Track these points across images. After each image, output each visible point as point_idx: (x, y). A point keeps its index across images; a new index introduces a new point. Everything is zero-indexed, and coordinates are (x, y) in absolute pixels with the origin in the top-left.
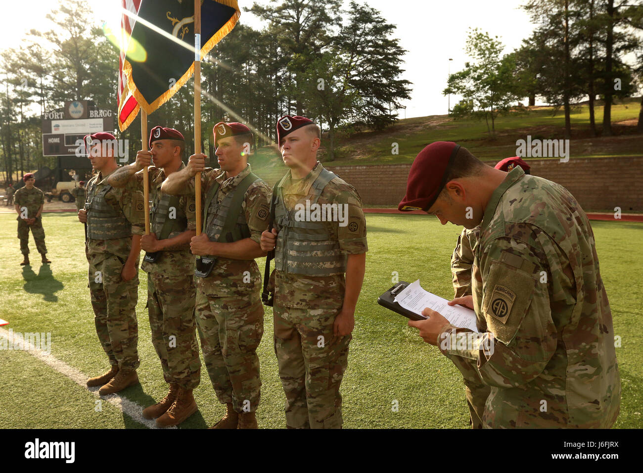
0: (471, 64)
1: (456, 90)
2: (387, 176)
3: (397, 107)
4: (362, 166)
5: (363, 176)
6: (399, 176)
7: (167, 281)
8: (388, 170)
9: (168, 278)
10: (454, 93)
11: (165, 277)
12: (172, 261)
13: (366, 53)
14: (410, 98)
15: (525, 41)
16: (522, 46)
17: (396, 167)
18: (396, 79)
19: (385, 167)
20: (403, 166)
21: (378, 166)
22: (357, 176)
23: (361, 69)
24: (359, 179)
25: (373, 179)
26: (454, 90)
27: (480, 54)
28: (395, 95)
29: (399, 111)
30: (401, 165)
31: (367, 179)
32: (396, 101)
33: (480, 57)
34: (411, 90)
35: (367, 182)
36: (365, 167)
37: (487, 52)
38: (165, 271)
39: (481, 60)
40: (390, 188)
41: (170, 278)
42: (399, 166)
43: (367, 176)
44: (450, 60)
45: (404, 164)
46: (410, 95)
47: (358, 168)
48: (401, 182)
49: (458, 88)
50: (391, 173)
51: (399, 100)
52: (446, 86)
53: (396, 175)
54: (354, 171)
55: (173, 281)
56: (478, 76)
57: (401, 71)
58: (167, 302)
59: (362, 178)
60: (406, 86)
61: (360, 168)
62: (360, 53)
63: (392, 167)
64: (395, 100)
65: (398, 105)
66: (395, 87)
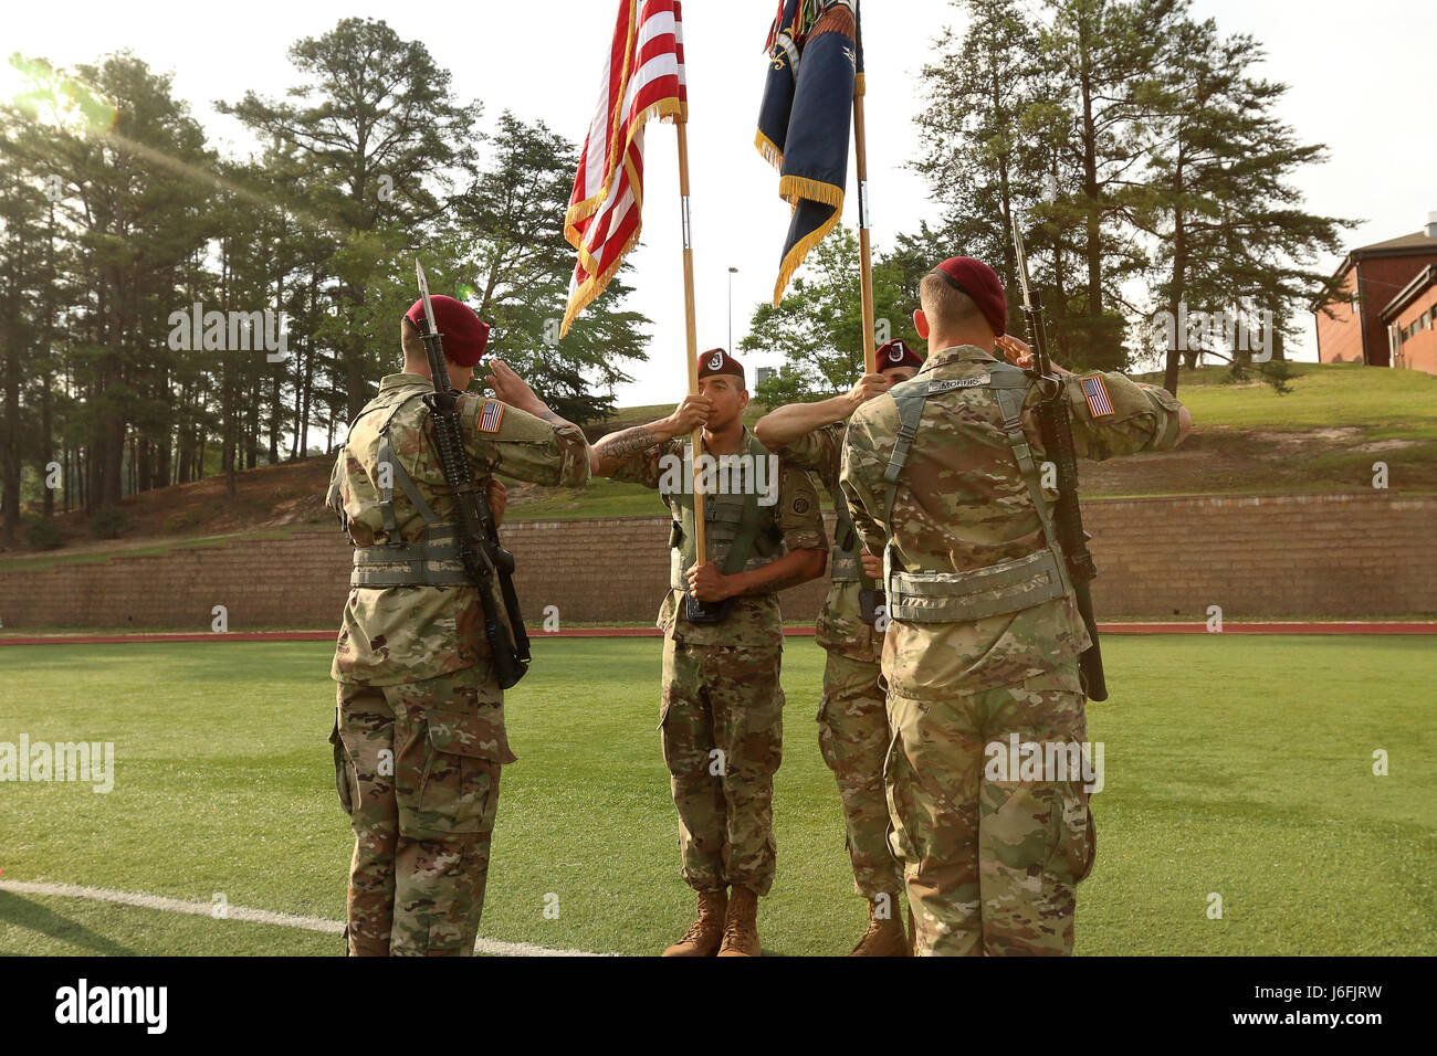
0: (806, 283)
1: (771, 341)
2: (617, 546)
3: (612, 378)
4: (548, 521)
5: (549, 548)
6: (647, 546)
7: (744, 657)
8: (618, 531)
9: (745, 652)
10: (766, 347)
11: (741, 649)
12: (755, 616)
13: (537, 240)
14: (644, 357)
15: (902, 239)
16: (897, 249)
17: (638, 523)
18: (612, 309)
19: (610, 524)
20: (655, 522)
21: (591, 521)
22: (534, 548)
23: (522, 279)
24: (540, 556)
25: (578, 556)
26: (765, 341)
27: (824, 262)
28: (607, 346)
29: (618, 387)
30: (651, 518)
31: (563, 555)
32: (611, 364)
33: (822, 267)
34: (648, 338)
35: (562, 563)
36: (556, 525)
37: (838, 258)
38: (739, 637)
39: (826, 275)
40: (623, 577)
41: (751, 650)
42: (646, 522)
43: (562, 547)
44: (732, 270)
45: (657, 518)
46: (646, 350)
47: (537, 525)
48: (652, 561)
49: (776, 338)
50: (625, 539)
51: (618, 362)
52: (747, 333)
53: (638, 545)
54: (527, 533)
55: (758, 657)
56: (823, 311)
57: (625, 291)
58: (745, 702)
59: (546, 552)
60: (638, 328)
61: (544, 526)
62: (523, 241)
63: (628, 523)
64: (607, 361)
65: (616, 372)
66: (608, 329)
